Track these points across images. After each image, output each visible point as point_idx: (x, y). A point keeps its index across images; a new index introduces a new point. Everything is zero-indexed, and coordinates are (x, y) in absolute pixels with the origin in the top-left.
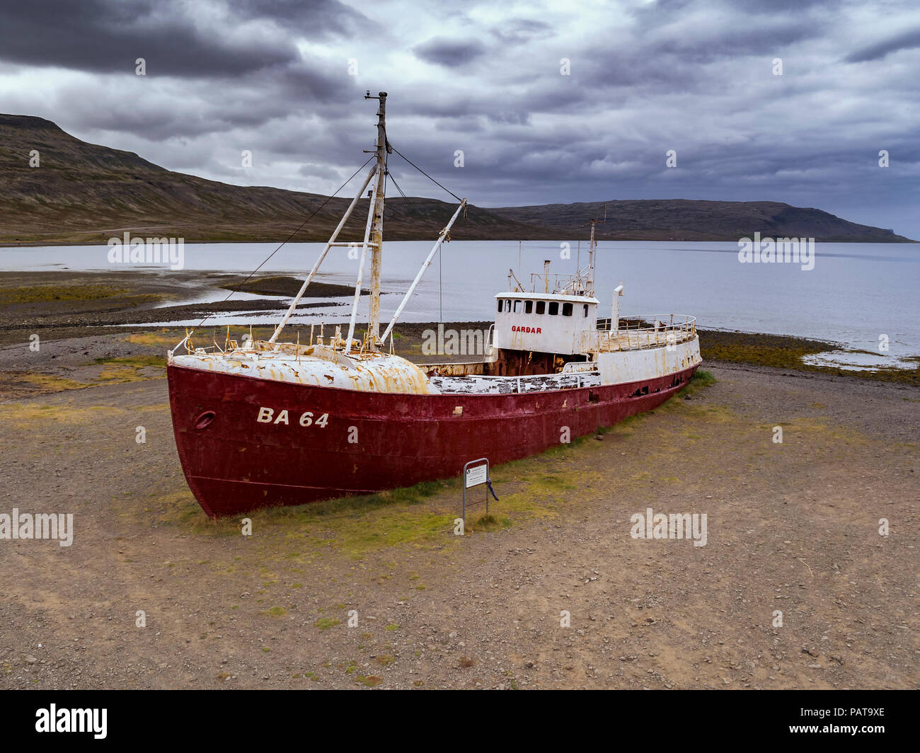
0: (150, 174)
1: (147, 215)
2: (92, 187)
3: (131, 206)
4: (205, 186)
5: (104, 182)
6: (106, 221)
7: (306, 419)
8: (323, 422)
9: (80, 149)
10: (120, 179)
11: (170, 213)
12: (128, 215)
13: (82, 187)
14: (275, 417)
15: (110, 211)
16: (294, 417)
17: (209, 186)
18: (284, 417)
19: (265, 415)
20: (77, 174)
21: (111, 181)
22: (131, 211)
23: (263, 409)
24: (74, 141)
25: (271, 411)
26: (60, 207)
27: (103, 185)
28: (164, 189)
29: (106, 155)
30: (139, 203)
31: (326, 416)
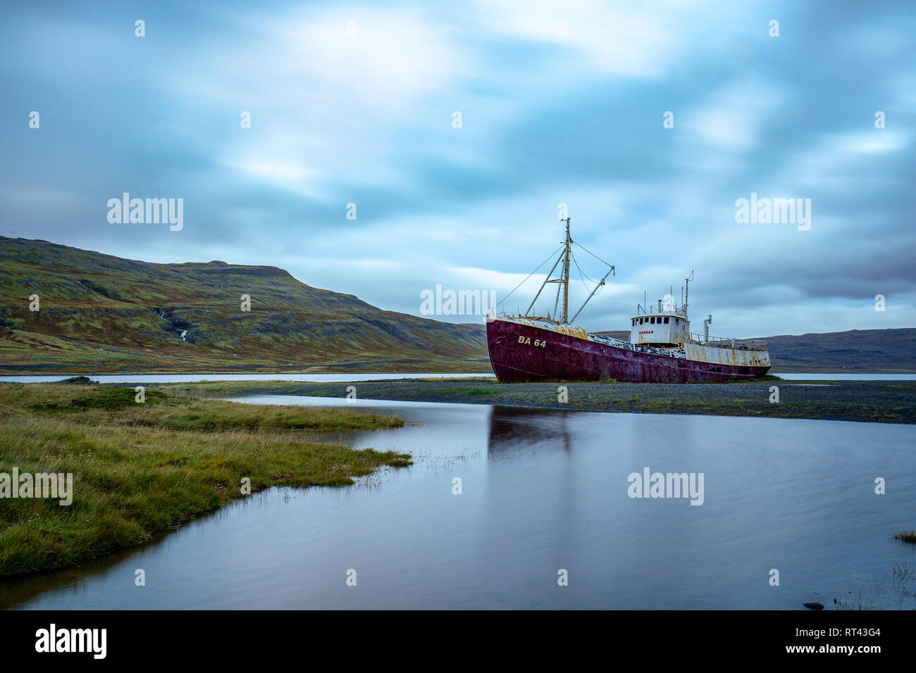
0: (369, 314)
1: (365, 351)
2: (318, 326)
3: (352, 342)
4: (418, 323)
5: (329, 321)
6: (331, 357)
7: (537, 343)
8: (544, 344)
9: (308, 293)
10: (343, 318)
11: (386, 349)
12: (349, 350)
13: (311, 326)
14: (525, 341)
15: (334, 347)
16: (532, 341)
17: (423, 324)
18: (528, 341)
19: (521, 339)
20: (307, 315)
21: (335, 321)
22: (351, 346)
23: (521, 337)
24: (302, 287)
25: (524, 338)
26: (292, 345)
27: (328, 324)
28: (381, 327)
29: (329, 298)
30: (359, 340)
31: (545, 342)
